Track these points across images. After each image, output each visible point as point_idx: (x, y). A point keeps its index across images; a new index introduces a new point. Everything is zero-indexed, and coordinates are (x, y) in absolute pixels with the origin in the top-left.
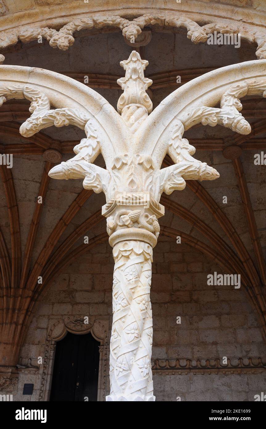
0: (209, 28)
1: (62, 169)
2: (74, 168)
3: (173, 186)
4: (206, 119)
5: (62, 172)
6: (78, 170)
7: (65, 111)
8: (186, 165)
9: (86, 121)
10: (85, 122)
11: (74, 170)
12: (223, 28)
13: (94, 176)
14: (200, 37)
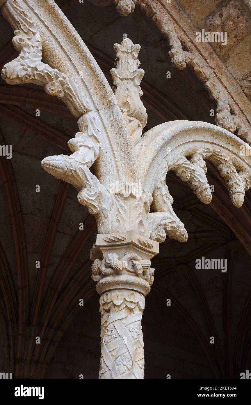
0: (189, 58)
1: (64, 165)
2: (78, 171)
3: (158, 237)
4: (183, 171)
5: (63, 169)
6: (81, 176)
7: (64, 79)
8: (170, 219)
9: (87, 111)
10: (85, 111)
11: (77, 173)
12: (198, 66)
13: (96, 193)
14: (181, 64)
